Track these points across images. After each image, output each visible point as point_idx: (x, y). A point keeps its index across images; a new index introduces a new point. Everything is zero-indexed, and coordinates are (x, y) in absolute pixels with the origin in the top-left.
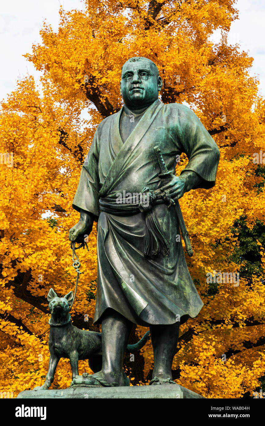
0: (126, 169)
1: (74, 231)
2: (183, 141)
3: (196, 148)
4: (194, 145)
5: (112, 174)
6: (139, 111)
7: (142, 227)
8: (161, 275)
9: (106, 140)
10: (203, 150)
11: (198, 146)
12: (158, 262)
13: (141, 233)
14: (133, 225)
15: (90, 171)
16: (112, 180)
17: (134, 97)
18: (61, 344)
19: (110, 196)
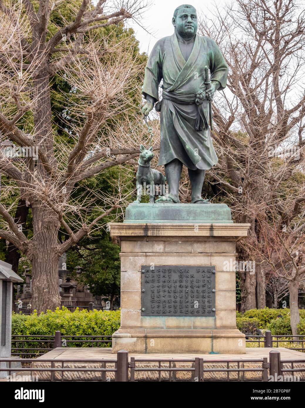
0: (188, 78)
1: (147, 109)
2: (213, 62)
3: (219, 67)
4: (218, 65)
5: (179, 79)
6: (188, 39)
7: (195, 113)
8: (202, 141)
9: (171, 56)
10: (223, 68)
11: (220, 66)
12: (201, 133)
13: (194, 116)
14: (189, 111)
15: (154, 72)
16: (179, 83)
17: (188, 31)
18: (147, 177)
19: (177, 92)
